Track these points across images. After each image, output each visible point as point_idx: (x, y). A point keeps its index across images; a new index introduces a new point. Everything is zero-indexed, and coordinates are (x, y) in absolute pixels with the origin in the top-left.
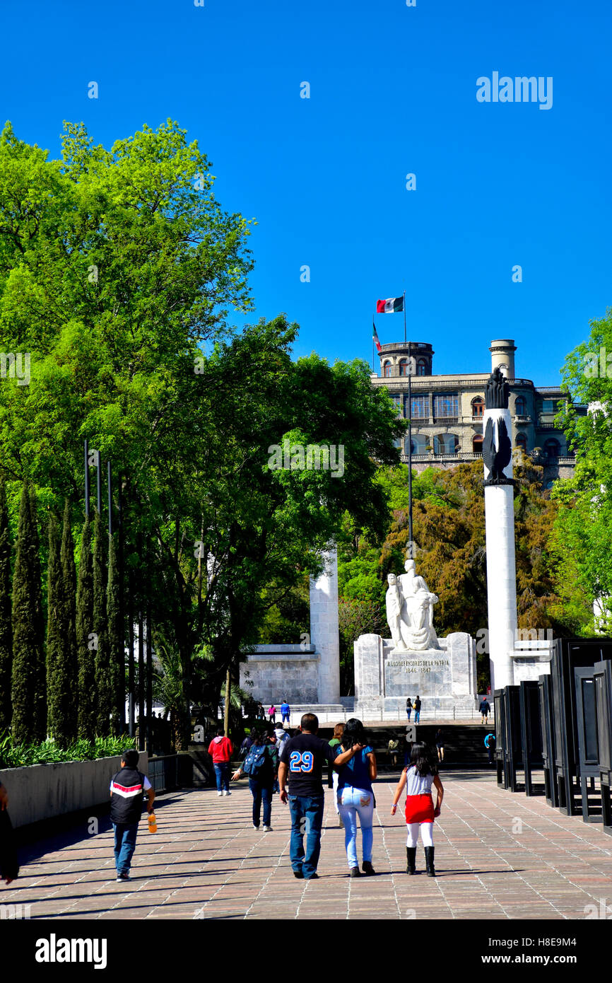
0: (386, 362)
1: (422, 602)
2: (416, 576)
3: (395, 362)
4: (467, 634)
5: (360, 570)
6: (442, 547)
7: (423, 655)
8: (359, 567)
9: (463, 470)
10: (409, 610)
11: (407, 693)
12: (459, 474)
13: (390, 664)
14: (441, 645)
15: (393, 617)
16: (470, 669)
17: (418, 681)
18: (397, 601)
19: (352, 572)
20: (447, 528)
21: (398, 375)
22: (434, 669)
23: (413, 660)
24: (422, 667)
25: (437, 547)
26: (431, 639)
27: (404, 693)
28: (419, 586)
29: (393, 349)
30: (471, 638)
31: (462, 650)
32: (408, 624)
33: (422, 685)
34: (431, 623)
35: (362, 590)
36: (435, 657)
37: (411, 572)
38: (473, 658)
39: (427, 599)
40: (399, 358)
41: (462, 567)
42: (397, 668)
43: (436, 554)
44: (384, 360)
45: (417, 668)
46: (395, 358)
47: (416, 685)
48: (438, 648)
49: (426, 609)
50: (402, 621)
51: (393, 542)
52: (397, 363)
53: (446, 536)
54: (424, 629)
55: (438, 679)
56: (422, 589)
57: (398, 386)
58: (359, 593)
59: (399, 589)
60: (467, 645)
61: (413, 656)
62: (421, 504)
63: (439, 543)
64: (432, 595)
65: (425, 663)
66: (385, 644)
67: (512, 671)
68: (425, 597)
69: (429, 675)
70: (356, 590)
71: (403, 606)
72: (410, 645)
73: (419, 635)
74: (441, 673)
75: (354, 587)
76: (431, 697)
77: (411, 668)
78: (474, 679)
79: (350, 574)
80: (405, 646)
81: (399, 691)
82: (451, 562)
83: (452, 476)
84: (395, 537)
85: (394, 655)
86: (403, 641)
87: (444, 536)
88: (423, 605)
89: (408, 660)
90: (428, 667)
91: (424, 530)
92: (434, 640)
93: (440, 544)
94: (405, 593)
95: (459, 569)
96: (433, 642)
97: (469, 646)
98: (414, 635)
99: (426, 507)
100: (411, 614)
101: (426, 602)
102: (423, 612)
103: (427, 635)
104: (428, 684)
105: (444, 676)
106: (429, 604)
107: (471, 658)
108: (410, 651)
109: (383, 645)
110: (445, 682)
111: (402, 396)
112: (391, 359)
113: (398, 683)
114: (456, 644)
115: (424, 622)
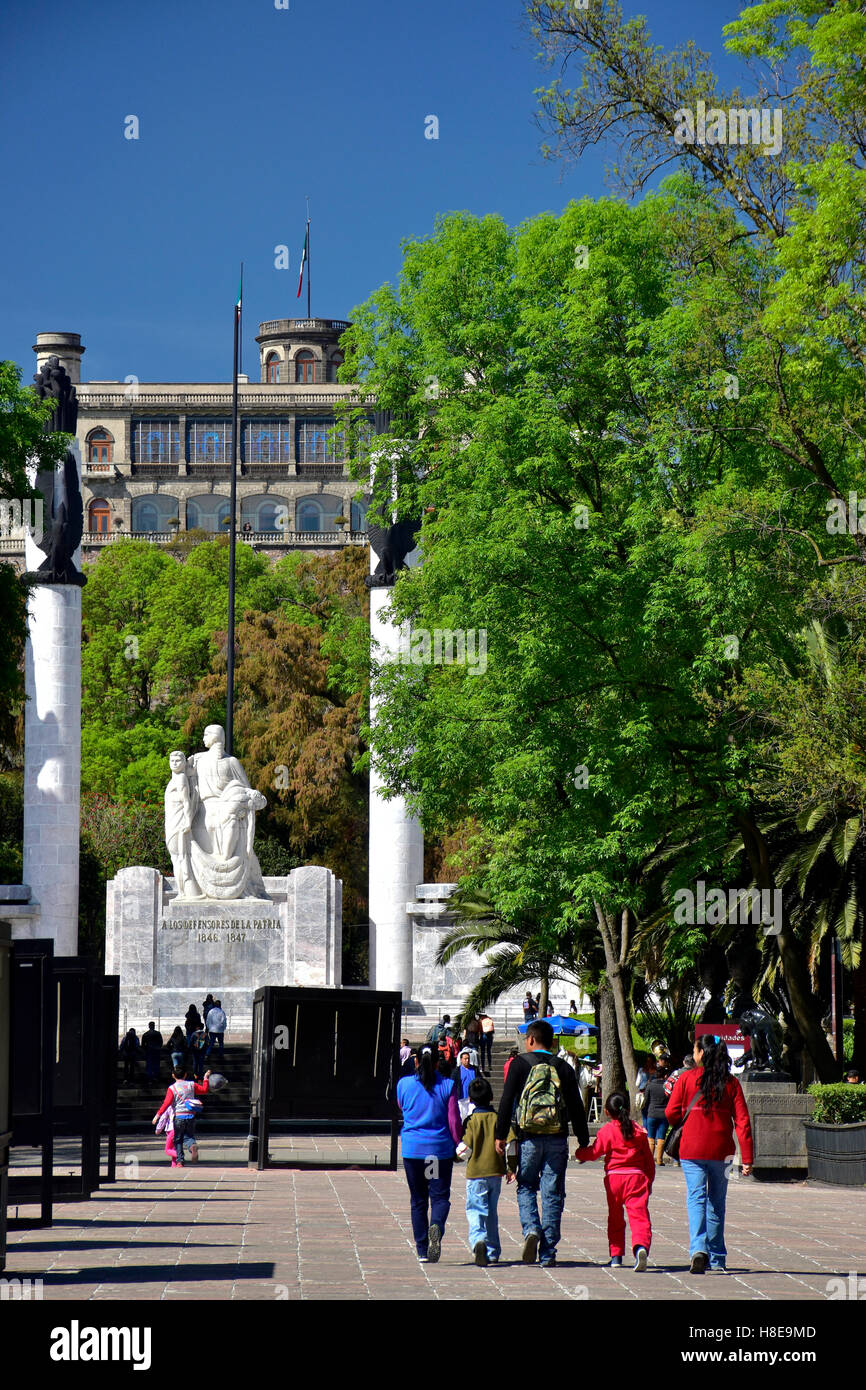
0: (272, 355)
1: (232, 806)
2: (223, 757)
3: (287, 354)
4: (325, 869)
5: (151, 745)
6: (305, 704)
7: (233, 909)
8: (148, 739)
9: (351, 558)
10: (209, 821)
11: (198, 980)
12: (343, 564)
13: (168, 924)
14: (269, 890)
15: (177, 834)
16: (328, 936)
17: (219, 958)
18: (186, 805)
19: (136, 749)
20: (314, 666)
21: (294, 381)
22: (251, 936)
23: (211, 918)
24: (229, 931)
25: (295, 704)
26: (250, 878)
27: (192, 980)
28: (230, 775)
29: (284, 330)
30: (333, 877)
31: (314, 900)
32: (206, 849)
33: (227, 966)
34: (249, 849)
35: (152, 783)
36: (255, 913)
37: (216, 750)
38: (337, 916)
39: (244, 801)
40: (295, 348)
41: (340, 741)
42: (181, 933)
43: (292, 717)
44: (266, 350)
45: (220, 933)
46: (287, 348)
47: (216, 966)
48: (263, 895)
49: (240, 821)
50: (193, 843)
51: (211, 693)
52: (291, 357)
53: (312, 682)
54: (235, 858)
55: (260, 956)
56: (235, 782)
57: (286, 401)
58: (147, 789)
59: (191, 781)
60: (325, 890)
61: (212, 910)
62: (266, 621)
63: (298, 696)
64: (253, 793)
65: (235, 925)
66: (166, 887)
67: (409, 941)
68: (239, 797)
69: (242, 946)
70: (140, 783)
71: (198, 813)
72: (209, 889)
73: (227, 870)
74: (265, 943)
75: (137, 776)
76: (244, 990)
77: (207, 932)
78: (336, 956)
79: (131, 753)
80: (199, 891)
81: (182, 978)
82: (319, 733)
83: (330, 569)
84: (216, 683)
85: (175, 908)
86: (195, 880)
87: (308, 682)
88: (236, 812)
89: (202, 918)
90: (241, 931)
91: (272, 671)
92: (255, 878)
93: (302, 696)
94: (203, 790)
95: (335, 745)
96: (253, 884)
97: (329, 892)
98: (217, 870)
99: (276, 626)
100: (213, 829)
101: (241, 809)
102: (234, 827)
103: (242, 871)
104: (239, 965)
105: (271, 949)
106: (247, 810)
107: (333, 916)
108: (207, 900)
109: (164, 889)
110: (272, 960)
111: (292, 419)
112: (280, 350)
113: (181, 963)
114: (305, 889)
115: (236, 848)
